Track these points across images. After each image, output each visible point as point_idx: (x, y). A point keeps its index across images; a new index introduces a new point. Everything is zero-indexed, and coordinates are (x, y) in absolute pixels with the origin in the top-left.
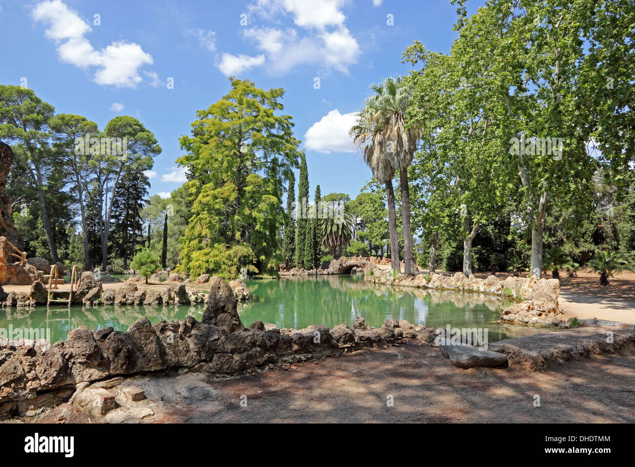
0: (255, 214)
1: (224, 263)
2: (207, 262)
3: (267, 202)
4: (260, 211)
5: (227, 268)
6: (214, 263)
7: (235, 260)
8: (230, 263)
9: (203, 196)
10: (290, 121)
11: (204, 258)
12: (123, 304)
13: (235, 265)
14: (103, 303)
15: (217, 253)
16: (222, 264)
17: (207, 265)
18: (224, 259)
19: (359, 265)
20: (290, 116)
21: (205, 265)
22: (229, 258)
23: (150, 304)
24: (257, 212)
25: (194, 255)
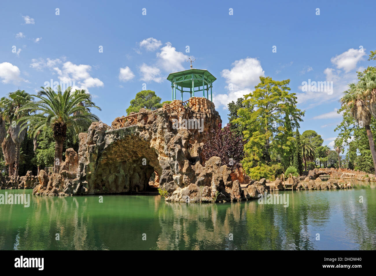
0: (284, 147)
1: (268, 174)
2: (260, 173)
3: (290, 140)
4: (286, 146)
5: (270, 176)
6: (264, 174)
7: (274, 171)
8: (271, 173)
9: (254, 139)
10: (295, 96)
11: (258, 171)
12: (313, 189)
13: (274, 174)
14: (305, 189)
15: (264, 168)
16: (267, 174)
17: (260, 175)
18: (268, 172)
19: (326, 173)
20: (295, 93)
21: (259, 175)
22: (271, 171)
23: (323, 189)
24: (285, 146)
25: (252, 170)
